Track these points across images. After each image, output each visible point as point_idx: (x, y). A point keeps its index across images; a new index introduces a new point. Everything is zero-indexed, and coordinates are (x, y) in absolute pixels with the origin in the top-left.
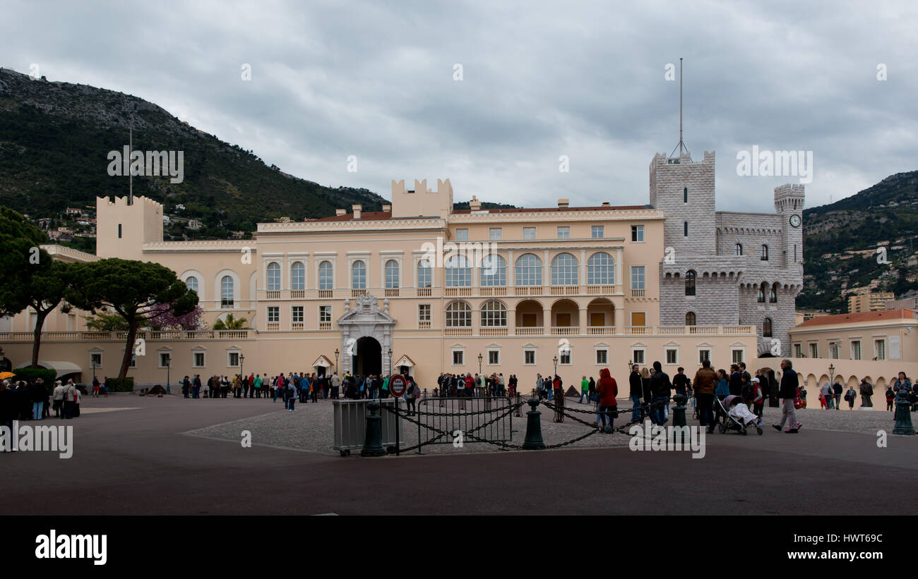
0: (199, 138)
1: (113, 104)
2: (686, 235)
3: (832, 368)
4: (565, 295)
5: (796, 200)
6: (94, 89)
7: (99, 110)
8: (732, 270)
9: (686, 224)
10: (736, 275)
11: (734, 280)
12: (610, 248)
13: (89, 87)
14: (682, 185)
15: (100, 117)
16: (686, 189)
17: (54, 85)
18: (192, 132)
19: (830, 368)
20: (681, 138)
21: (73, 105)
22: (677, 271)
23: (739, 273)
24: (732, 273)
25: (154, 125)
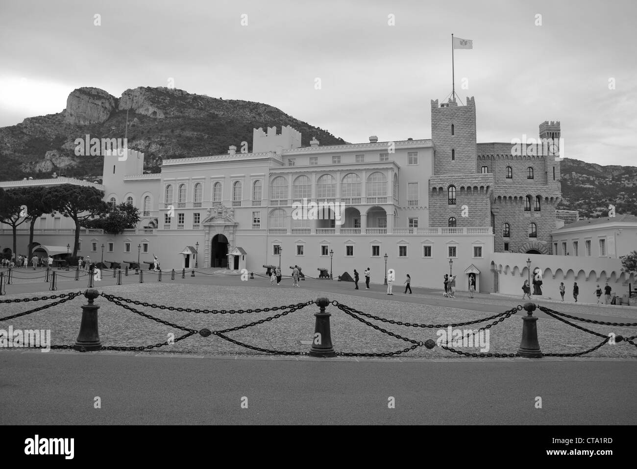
0: (298, 124)
1: (254, 109)
2: (453, 159)
3: (529, 261)
4: (351, 204)
5: (553, 134)
6: (245, 101)
7: (246, 113)
8: (482, 184)
9: (453, 150)
10: (485, 189)
11: (485, 192)
12: (383, 169)
13: (242, 101)
14: (450, 122)
15: (247, 116)
16: (453, 126)
17: (225, 101)
18: (294, 121)
19: (527, 262)
20: (454, 89)
21: (233, 111)
22: (440, 186)
23: (488, 187)
24: (482, 187)
25: (274, 119)
